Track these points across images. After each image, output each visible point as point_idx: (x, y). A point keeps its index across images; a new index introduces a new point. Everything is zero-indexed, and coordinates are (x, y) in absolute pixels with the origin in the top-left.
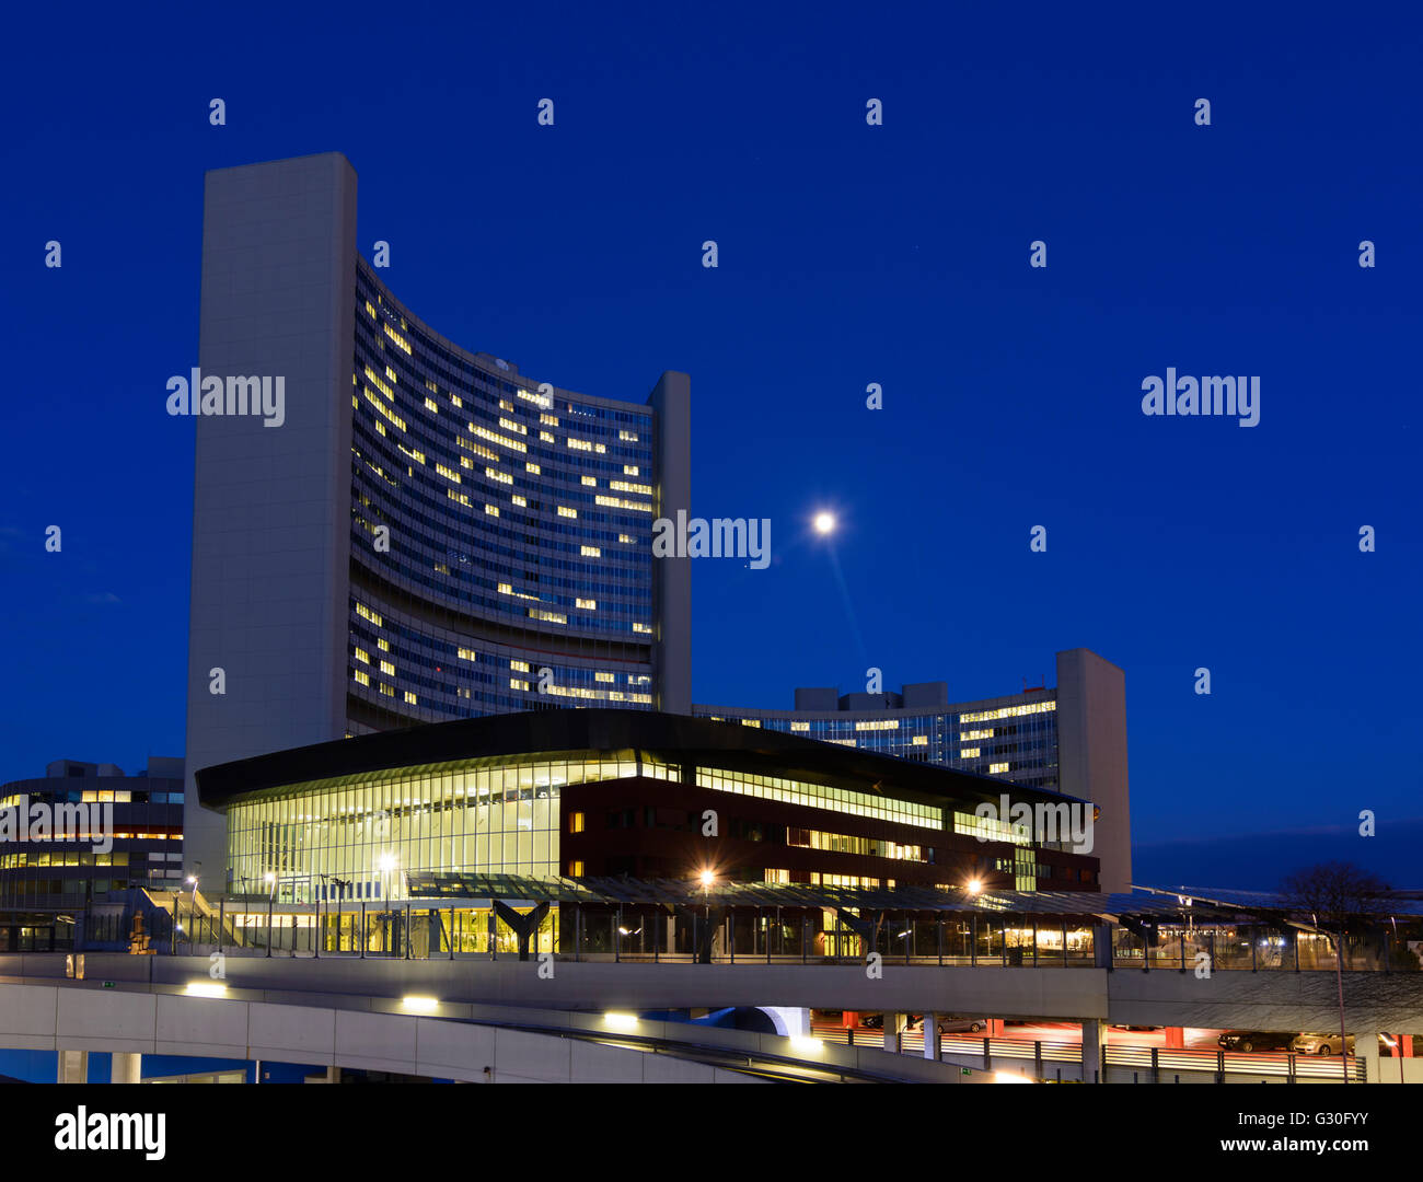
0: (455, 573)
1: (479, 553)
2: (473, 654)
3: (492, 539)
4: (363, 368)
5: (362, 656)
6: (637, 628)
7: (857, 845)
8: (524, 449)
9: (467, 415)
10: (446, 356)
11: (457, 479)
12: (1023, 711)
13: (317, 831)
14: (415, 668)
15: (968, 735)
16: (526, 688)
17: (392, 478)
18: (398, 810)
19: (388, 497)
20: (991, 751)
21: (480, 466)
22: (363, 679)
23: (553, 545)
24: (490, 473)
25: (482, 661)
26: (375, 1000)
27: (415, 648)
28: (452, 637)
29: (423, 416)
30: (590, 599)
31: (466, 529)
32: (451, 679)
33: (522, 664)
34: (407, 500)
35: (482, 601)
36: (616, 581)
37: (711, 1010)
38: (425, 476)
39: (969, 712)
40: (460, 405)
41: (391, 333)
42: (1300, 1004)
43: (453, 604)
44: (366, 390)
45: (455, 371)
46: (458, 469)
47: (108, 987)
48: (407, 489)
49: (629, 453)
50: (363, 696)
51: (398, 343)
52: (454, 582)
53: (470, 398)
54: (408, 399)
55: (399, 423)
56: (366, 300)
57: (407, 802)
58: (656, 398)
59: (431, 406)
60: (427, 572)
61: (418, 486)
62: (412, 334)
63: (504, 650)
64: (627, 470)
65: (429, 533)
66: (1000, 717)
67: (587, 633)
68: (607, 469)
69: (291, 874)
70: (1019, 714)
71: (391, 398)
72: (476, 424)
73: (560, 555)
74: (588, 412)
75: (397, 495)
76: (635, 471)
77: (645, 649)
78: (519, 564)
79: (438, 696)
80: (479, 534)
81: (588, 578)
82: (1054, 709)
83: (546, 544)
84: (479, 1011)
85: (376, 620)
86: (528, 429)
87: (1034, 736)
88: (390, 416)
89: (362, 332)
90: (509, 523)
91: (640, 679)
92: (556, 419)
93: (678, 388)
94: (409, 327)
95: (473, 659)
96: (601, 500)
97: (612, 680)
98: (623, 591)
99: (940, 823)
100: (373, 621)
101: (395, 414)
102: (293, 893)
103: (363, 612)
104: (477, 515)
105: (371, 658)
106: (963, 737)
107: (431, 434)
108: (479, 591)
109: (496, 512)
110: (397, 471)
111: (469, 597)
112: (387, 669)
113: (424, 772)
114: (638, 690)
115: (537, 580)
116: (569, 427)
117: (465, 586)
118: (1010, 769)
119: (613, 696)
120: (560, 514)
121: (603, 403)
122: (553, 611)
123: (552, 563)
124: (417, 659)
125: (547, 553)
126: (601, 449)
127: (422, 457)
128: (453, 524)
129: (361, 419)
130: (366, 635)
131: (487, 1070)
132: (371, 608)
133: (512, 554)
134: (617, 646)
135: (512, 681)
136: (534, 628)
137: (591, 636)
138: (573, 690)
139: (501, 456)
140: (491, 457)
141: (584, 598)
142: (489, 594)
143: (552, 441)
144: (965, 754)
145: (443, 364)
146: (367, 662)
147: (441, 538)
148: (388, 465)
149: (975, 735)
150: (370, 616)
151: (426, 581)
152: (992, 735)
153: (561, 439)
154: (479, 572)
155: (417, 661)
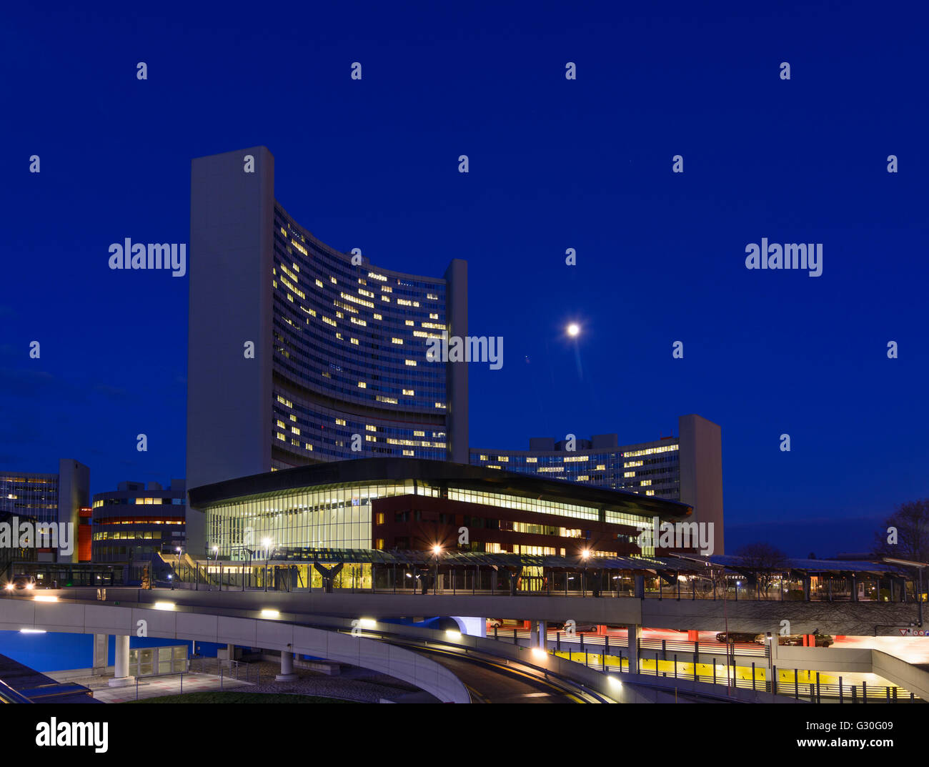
0: (334, 377)
1: (348, 365)
2: (344, 422)
3: (355, 357)
4: (280, 265)
5: (281, 425)
6: (438, 405)
7: (541, 530)
8: (372, 306)
9: (339, 288)
10: (327, 255)
11: (334, 324)
12: (660, 450)
13: (254, 521)
14: (312, 431)
15: (628, 464)
16: (375, 440)
17: (297, 325)
18: (296, 510)
19: (294, 336)
20: (641, 473)
21: (348, 316)
22: (282, 437)
23: (389, 360)
24: (353, 320)
25: (349, 426)
26: (249, 611)
27: (312, 419)
28: (332, 413)
29: (315, 290)
30: (411, 390)
31: (340, 352)
32: (332, 436)
33: (372, 427)
34: (306, 337)
35: (349, 392)
36: (426, 379)
37: (426, 618)
38: (316, 323)
39: (629, 451)
40: (336, 283)
41: (296, 244)
42: (737, 618)
43: (332, 394)
44: (282, 277)
45: (332, 264)
46: (334, 318)
47: (117, 605)
48: (306, 332)
49: (433, 307)
50: (282, 447)
51: (300, 250)
52: (334, 382)
53: (342, 278)
54: (306, 281)
55: (300, 294)
56: (281, 226)
57: (300, 506)
58: (448, 275)
59: (319, 284)
60: (317, 376)
61: (313, 330)
62: (307, 244)
63: (362, 419)
64: (431, 316)
65: (319, 355)
66: (647, 453)
67: (409, 409)
68: (420, 316)
69: (237, 545)
70: (658, 452)
71: (296, 281)
72: (345, 293)
73: (393, 365)
74: (409, 283)
75: (300, 335)
76: (436, 317)
77: (443, 417)
78: (370, 371)
79: (325, 446)
80: (347, 355)
81: (410, 378)
82: (677, 449)
83: (385, 359)
84: (299, 618)
85: (289, 404)
86: (375, 295)
87: (666, 465)
88: (296, 291)
89: (279, 244)
90: (364, 348)
91: (439, 434)
92: (391, 288)
93: (461, 268)
94: (306, 240)
95: (344, 425)
96: (416, 334)
97: (423, 435)
98: (430, 385)
99: (597, 516)
100: (287, 405)
101: (299, 289)
102: (238, 555)
103: (281, 400)
104: (346, 344)
105: (286, 426)
106: (626, 466)
107: (319, 300)
108: (347, 386)
109: (357, 342)
110: (300, 321)
111: (342, 390)
112: (296, 431)
113: (309, 490)
114: (438, 440)
115: (381, 379)
116: (398, 293)
117: (340, 384)
118: (652, 483)
119: (424, 444)
120: (393, 342)
121: (418, 278)
122: (390, 397)
123: (388, 370)
124: (313, 425)
125: (386, 364)
126: (417, 305)
127: (314, 312)
128: (333, 350)
129: (279, 293)
130: (284, 413)
131: (289, 645)
132: (286, 398)
133: (366, 365)
134: (427, 415)
135: (367, 436)
136: (380, 407)
137: (411, 411)
138: (401, 441)
139: (359, 310)
140: (354, 311)
141: (407, 389)
142: (353, 389)
143: (388, 301)
144: (627, 475)
145: (326, 260)
146: (284, 428)
147: (326, 357)
148: (295, 318)
149: (632, 464)
150: (286, 403)
151: (317, 382)
152: (642, 464)
153: (393, 299)
154: (347, 376)
155: (313, 426)
